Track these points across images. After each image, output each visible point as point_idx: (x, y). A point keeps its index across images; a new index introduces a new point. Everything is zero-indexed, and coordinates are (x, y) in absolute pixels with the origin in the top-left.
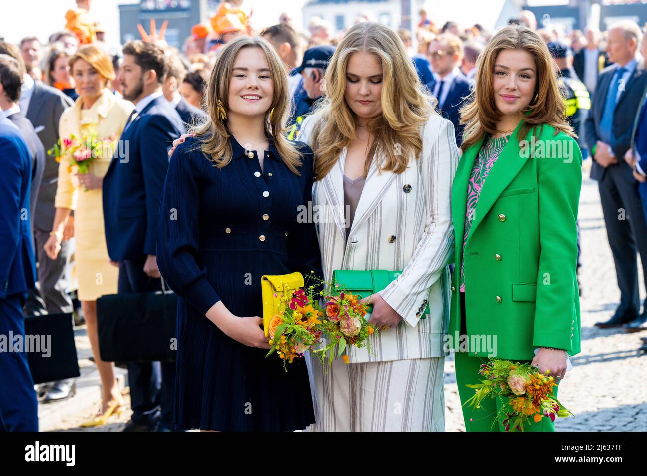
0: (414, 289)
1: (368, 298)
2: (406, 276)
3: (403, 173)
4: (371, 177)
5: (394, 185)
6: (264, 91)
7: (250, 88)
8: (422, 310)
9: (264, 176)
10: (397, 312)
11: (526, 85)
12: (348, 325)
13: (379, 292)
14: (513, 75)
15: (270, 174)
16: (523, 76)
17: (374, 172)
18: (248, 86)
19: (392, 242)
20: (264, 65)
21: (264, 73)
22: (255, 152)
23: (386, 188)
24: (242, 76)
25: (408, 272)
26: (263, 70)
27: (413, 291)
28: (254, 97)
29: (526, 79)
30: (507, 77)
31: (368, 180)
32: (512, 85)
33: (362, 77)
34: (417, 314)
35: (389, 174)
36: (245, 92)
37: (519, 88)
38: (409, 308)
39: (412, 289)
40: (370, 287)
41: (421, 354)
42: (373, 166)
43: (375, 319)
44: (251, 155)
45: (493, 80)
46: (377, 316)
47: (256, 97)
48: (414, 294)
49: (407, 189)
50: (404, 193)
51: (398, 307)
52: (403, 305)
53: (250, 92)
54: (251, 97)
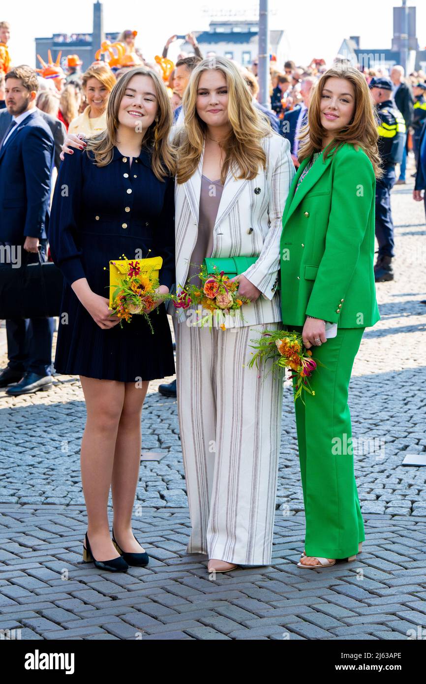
0: (270, 270)
1: (234, 279)
2: (263, 260)
3: (254, 179)
4: (228, 182)
5: (247, 188)
6: (146, 111)
7: (135, 106)
8: (276, 286)
9: (131, 177)
10: (258, 288)
11: (346, 108)
12: (223, 299)
13: (243, 273)
14: (335, 98)
15: (135, 176)
16: (344, 101)
17: (230, 179)
18: (133, 104)
19: (250, 233)
20: (150, 89)
21: (149, 97)
22: (128, 158)
23: (242, 190)
24: (131, 96)
25: (264, 257)
26: (149, 94)
27: (270, 272)
28: (137, 114)
29: (345, 103)
30: (330, 100)
31: (226, 185)
32: (333, 105)
33: (210, 90)
34: (272, 289)
35: (243, 181)
36: (130, 109)
37: (339, 109)
38: (266, 285)
39: (269, 269)
40: (234, 270)
41: (274, 318)
42: (229, 175)
43: (241, 295)
44: (125, 160)
45: (320, 103)
46: (243, 292)
47: (139, 114)
48: (270, 274)
49: (257, 191)
50: (255, 194)
51: (259, 285)
52: (262, 283)
53: (134, 109)
54: (135, 113)
